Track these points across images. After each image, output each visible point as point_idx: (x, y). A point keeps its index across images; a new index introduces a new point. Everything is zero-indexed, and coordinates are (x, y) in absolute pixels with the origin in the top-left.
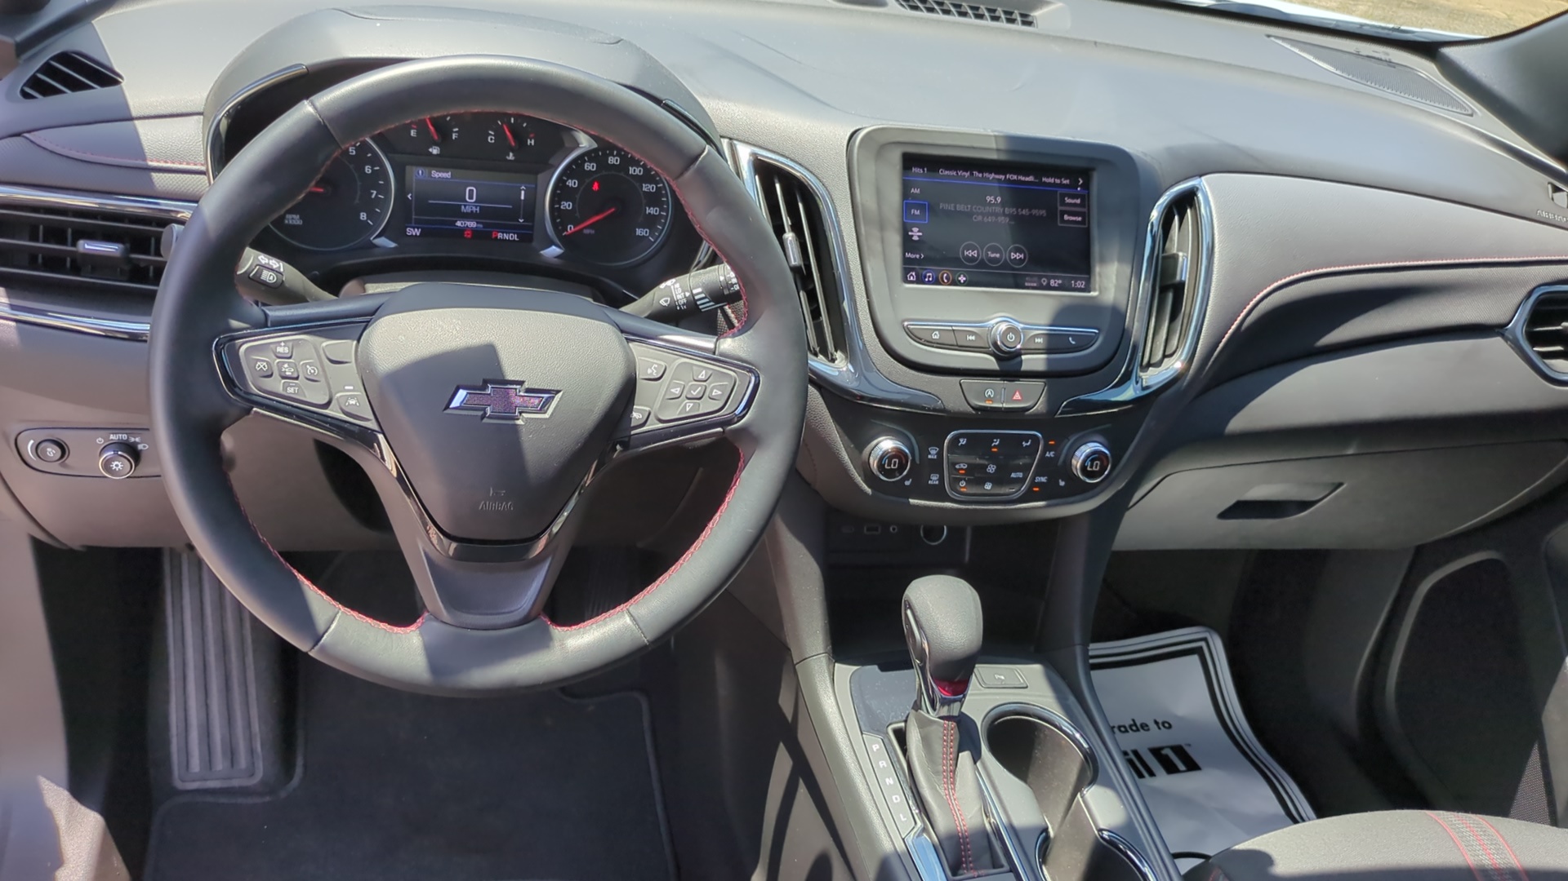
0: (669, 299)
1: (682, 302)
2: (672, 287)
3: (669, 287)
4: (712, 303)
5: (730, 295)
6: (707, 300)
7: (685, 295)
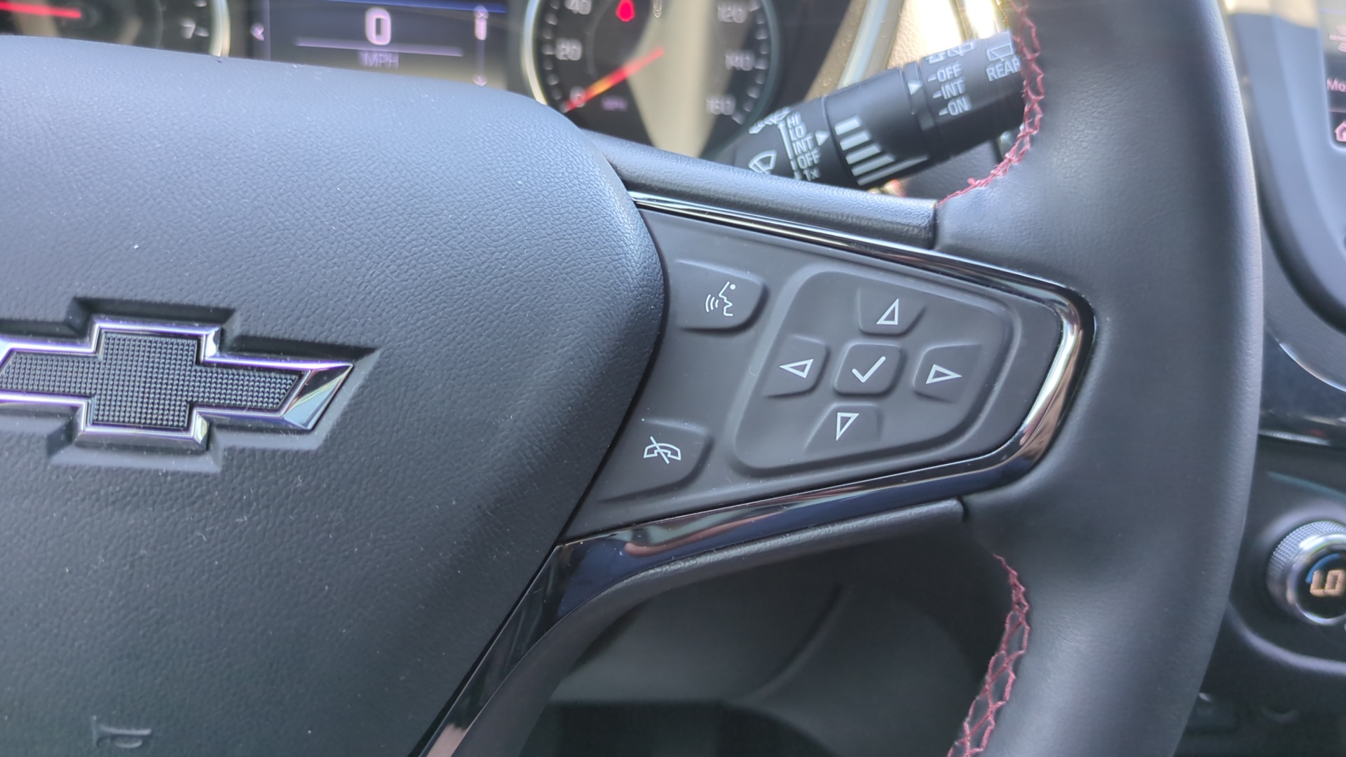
0: (773, 155)
1: (808, 162)
2: (781, 126)
3: (775, 126)
4: (887, 159)
5: (936, 129)
6: (874, 149)
7: (815, 140)
